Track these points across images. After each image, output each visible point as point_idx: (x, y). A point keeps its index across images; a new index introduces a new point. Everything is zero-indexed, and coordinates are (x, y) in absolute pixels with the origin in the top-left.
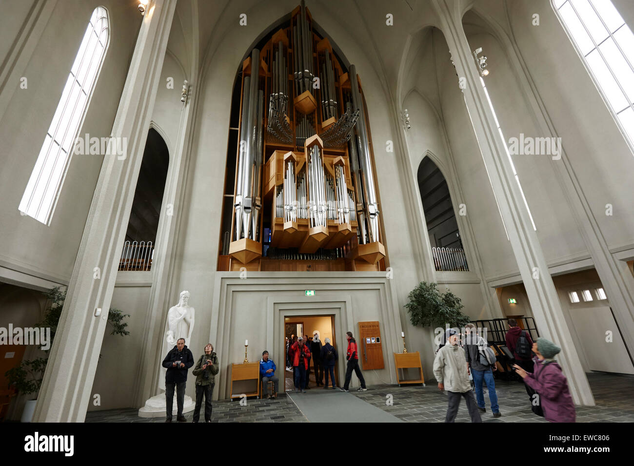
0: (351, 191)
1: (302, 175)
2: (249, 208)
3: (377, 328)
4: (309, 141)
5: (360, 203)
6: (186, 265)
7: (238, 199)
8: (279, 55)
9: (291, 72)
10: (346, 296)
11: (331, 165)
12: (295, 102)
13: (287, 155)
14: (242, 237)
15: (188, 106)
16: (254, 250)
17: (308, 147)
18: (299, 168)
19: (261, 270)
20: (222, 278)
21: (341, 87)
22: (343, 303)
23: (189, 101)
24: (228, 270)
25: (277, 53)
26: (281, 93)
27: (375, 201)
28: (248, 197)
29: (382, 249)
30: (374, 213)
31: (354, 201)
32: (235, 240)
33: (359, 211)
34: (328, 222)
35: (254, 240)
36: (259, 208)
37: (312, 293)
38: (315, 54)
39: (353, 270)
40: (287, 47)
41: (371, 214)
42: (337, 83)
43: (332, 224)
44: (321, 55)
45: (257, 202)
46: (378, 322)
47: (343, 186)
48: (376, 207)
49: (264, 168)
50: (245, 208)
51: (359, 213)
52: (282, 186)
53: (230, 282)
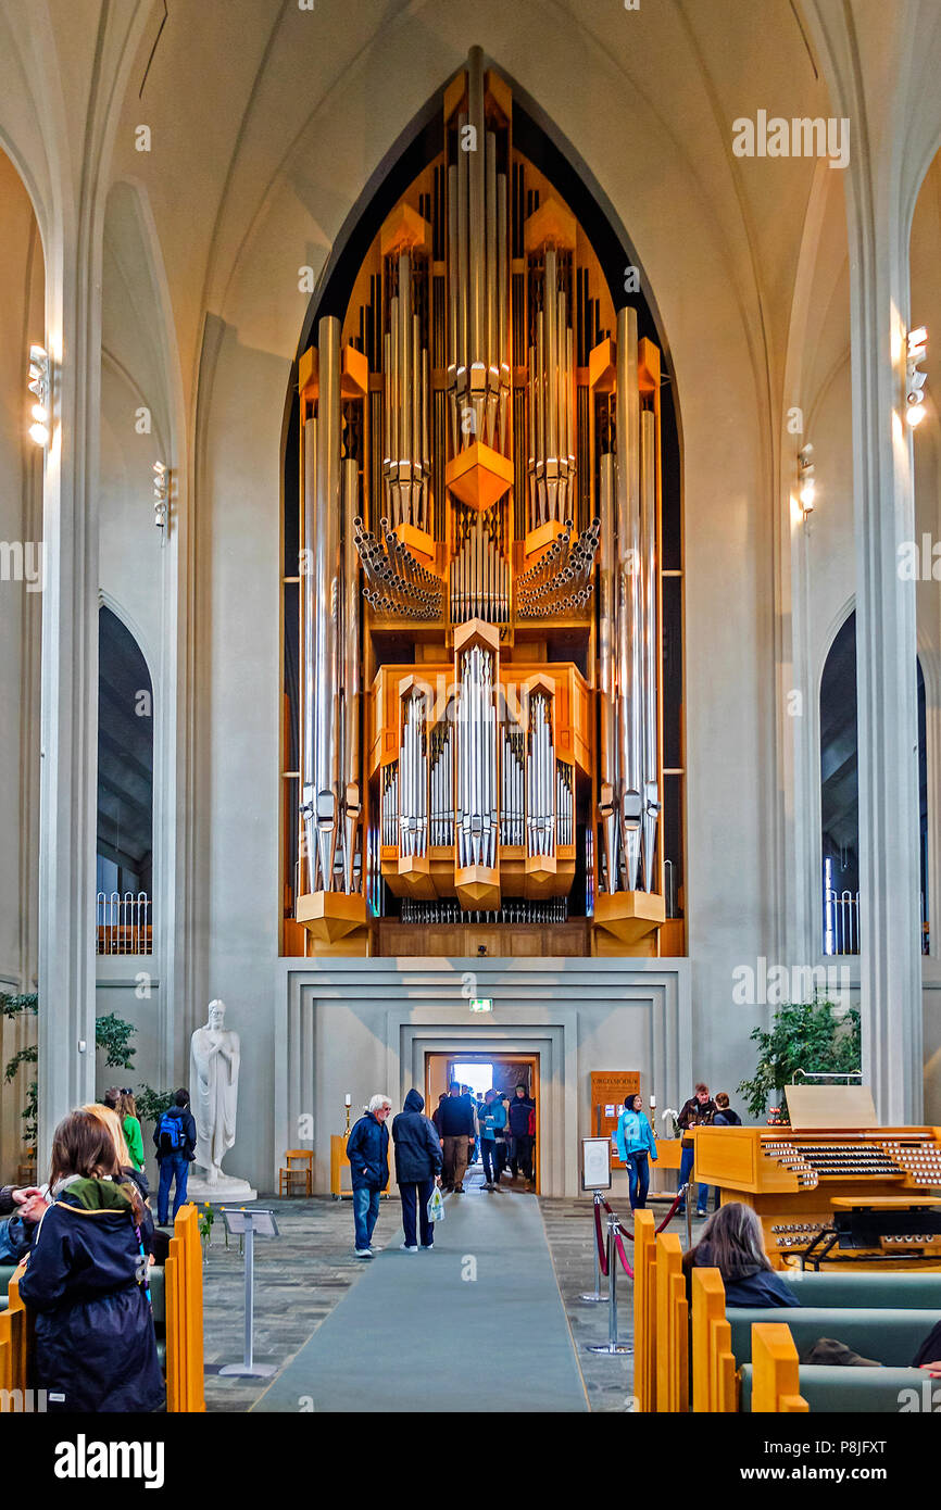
0: (567, 766)
1: (447, 733)
2: (330, 819)
3: (634, 1085)
4: (462, 634)
5: (609, 785)
7: (307, 795)
8: (401, 303)
9: (440, 360)
10: (567, 1015)
12: (447, 479)
13: (404, 684)
14: (319, 887)
15: (175, 535)
16: (344, 916)
17: (461, 653)
18: (435, 716)
19: (375, 954)
20: (289, 971)
22: (558, 1030)
23: (175, 519)
24: (302, 956)
26: (405, 462)
27: (652, 777)
28: (326, 793)
29: (649, 906)
30: (637, 814)
31: (571, 793)
32: (306, 892)
33: (605, 807)
34: (502, 852)
35: (347, 892)
36: (356, 814)
37: (486, 1005)
38: (520, 266)
39: (588, 954)
40: (427, 259)
41: (628, 818)
42: (583, 369)
43: (510, 855)
44: (536, 260)
45: (352, 797)
46: (638, 1074)
47: (543, 756)
48: (653, 794)
49: (365, 700)
50: (321, 819)
51: (604, 812)
52: (395, 765)
53: (307, 979)
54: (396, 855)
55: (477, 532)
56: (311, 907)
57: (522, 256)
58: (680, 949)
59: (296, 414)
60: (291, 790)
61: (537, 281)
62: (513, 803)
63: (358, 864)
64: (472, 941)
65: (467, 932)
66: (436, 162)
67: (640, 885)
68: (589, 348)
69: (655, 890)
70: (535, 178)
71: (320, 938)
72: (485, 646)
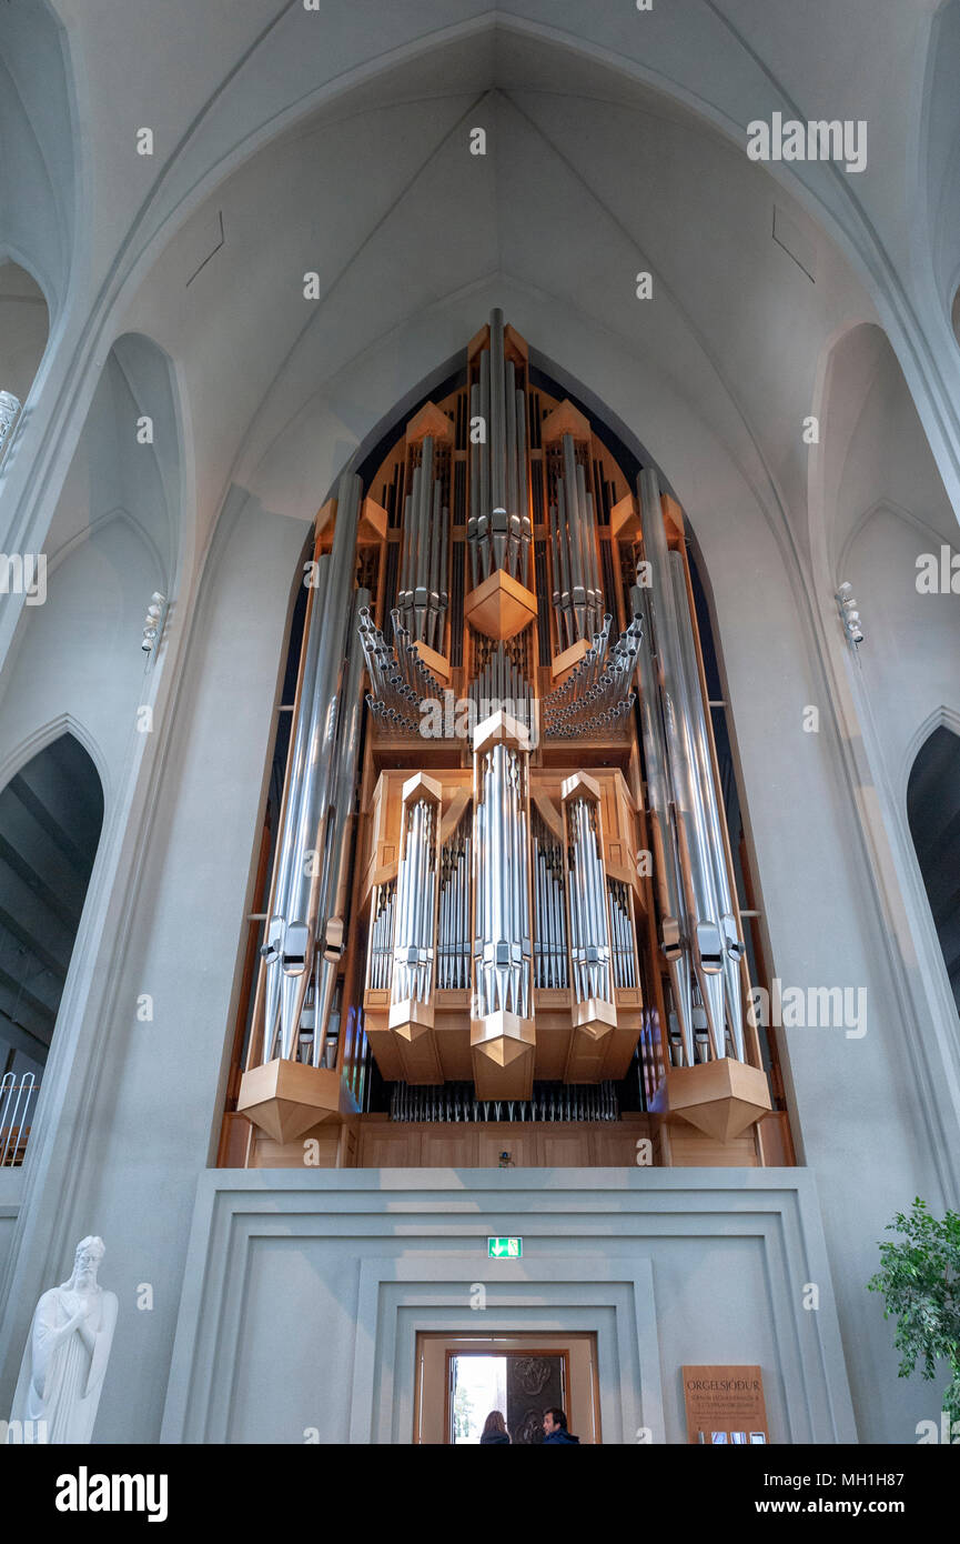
0: (621, 884)
1: (462, 845)
2: (298, 959)
3: (753, 1392)
4: (482, 732)
5: (670, 920)
7: (275, 931)
8: (423, 477)
9: (460, 518)
10: (638, 1264)
11: (556, 802)
12: (466, 610)
13: (409, 787)
15: (161, 659)
16: (305, 1095)
17: (481, 752)
18: (448, 823)
19: (348, 1162)
20: (218, 1192)
21: (614, 541)
22: (625, 1290)
23: (165, 645)
24: (243, 1167)
25: (416, 471)
26: (422, 589)
27: (727, 908)
28: (299, 926)
29: (748, 1084)
30: (717, 953)
31: (630, 919)
32: (257, 1062)
33: (670, 948)
34: (538, 997)
35: (316, 1064)
36: (336, 956)
37: (512, 1247)
38: (539, 454)
39: (662, 1162)
40: (450, 448)
41: (707, 958)
42: (604, 527)
43: (552, 1001)
44: (554, 451)
45: (334, 937)
46: (758, 1368)
48: (730, 932)
50: (289, 960)
51: (669, 955)
52: (393, 883)
53: (239, 1205)
54: (387, 1002)
55: (497, 659)
56: (261, 1085)
57: (539, 447)
58: (790, 1154)
60: (255, 934)
61: (555, 464)
62: (552, 928)
63: (334, 1029)
64: (489, 1147)
65: (483, 1134)
66: (461, 391)
68: (608, 507)
69: (750, 1060)
71: (270, 1139)
72: (511, 745)
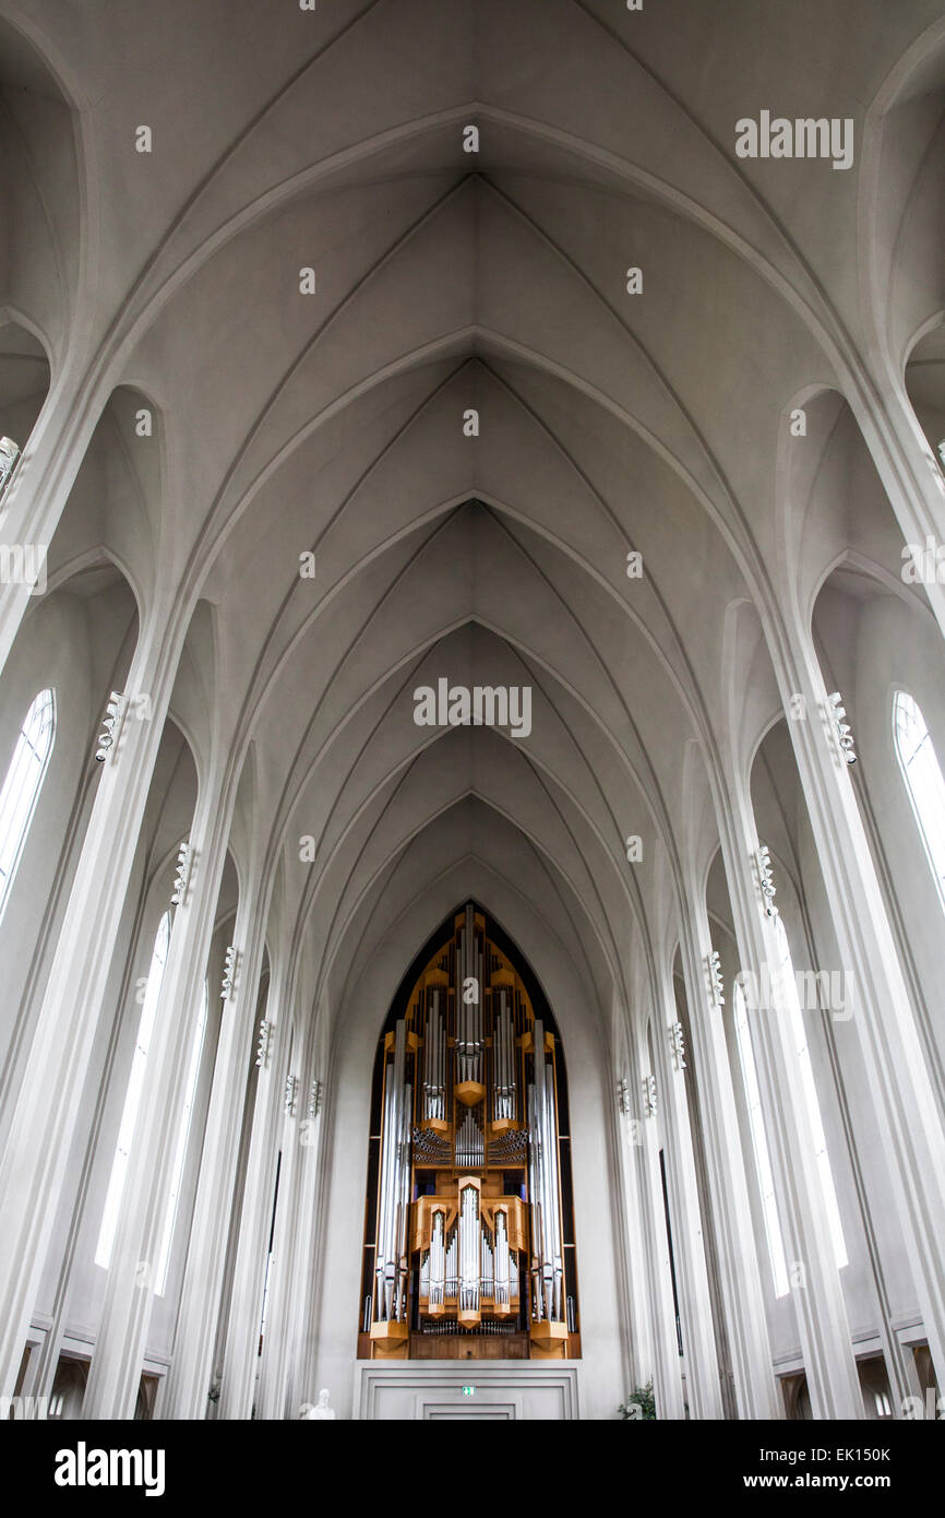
0: (515, 1251)
1: (453, 1232)
2: (391, 1279)
4: (463, 1183)
6: (323, 1350)
7: (380, 1263)
8: (434, 1012)
9: (451, 1032)
10: (517, 1396)
11: (490, 1211)
13: (434, 1208)
14: (384, 1315)
15: (319, 1116)
16: (397, 1335)
17: (462, 1191)
18: (449, 1223)
19: (409, 1358)
20: (363, 1369)
22: (512, 1407)
23: (320, 1108)
24: (369, 1358)
25: (431, 1010)
26: (434, 1087)
27: (558, 1254)
28: (390, 1263)
29: (559, 1330)
30: (551, 1276)
31: (517, 1266)
32: (376, 1320)
33: (535, 1270)
34: (482, 1301)
35: (399, 1321)
36: (404, 1273)
37: (472, 1391)
38: (489, 991)
39: (529, 1358)
40: (447, 986)
41: (547, 1278)
42: (518, 1040)
43: (487, 1302)
44: (496, 990)
45: (403, 1264)
47: (503, 1246)
48: (559, 1263)
49: (411, 1208)
50: (388, 1278)
51: (534, 1273)
52: (428, 1250)
53: (372, 1374)
54: (428, 1302)
55: (469, 1118)
56: (378, 1332)
57: (488, 985)
58: (576, 1353)
59: (382, 1058)
60: (369, 1257)
61: (497, 998)
62: (488, 1272)
63: (404, 1301)
64: (463, 1348)
65: (460, 1341)
66: (451, 941)
67: (554, 1314)
68: (522, 1033)
69: (562, 1320)
70: (495, 950)
71: (380, 1347)
72: (474, 1188)
